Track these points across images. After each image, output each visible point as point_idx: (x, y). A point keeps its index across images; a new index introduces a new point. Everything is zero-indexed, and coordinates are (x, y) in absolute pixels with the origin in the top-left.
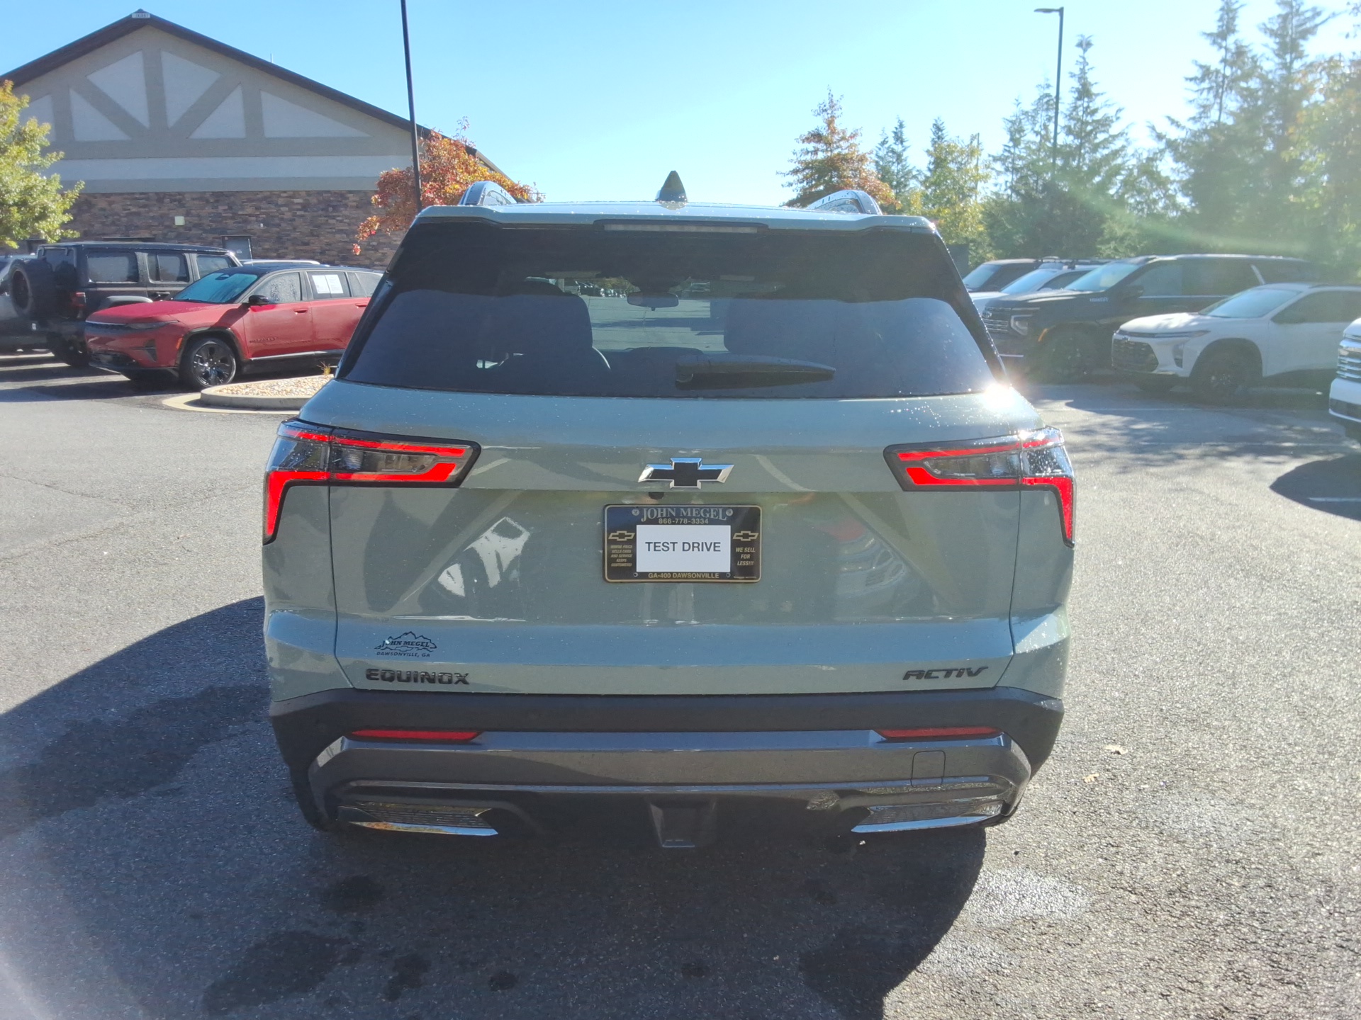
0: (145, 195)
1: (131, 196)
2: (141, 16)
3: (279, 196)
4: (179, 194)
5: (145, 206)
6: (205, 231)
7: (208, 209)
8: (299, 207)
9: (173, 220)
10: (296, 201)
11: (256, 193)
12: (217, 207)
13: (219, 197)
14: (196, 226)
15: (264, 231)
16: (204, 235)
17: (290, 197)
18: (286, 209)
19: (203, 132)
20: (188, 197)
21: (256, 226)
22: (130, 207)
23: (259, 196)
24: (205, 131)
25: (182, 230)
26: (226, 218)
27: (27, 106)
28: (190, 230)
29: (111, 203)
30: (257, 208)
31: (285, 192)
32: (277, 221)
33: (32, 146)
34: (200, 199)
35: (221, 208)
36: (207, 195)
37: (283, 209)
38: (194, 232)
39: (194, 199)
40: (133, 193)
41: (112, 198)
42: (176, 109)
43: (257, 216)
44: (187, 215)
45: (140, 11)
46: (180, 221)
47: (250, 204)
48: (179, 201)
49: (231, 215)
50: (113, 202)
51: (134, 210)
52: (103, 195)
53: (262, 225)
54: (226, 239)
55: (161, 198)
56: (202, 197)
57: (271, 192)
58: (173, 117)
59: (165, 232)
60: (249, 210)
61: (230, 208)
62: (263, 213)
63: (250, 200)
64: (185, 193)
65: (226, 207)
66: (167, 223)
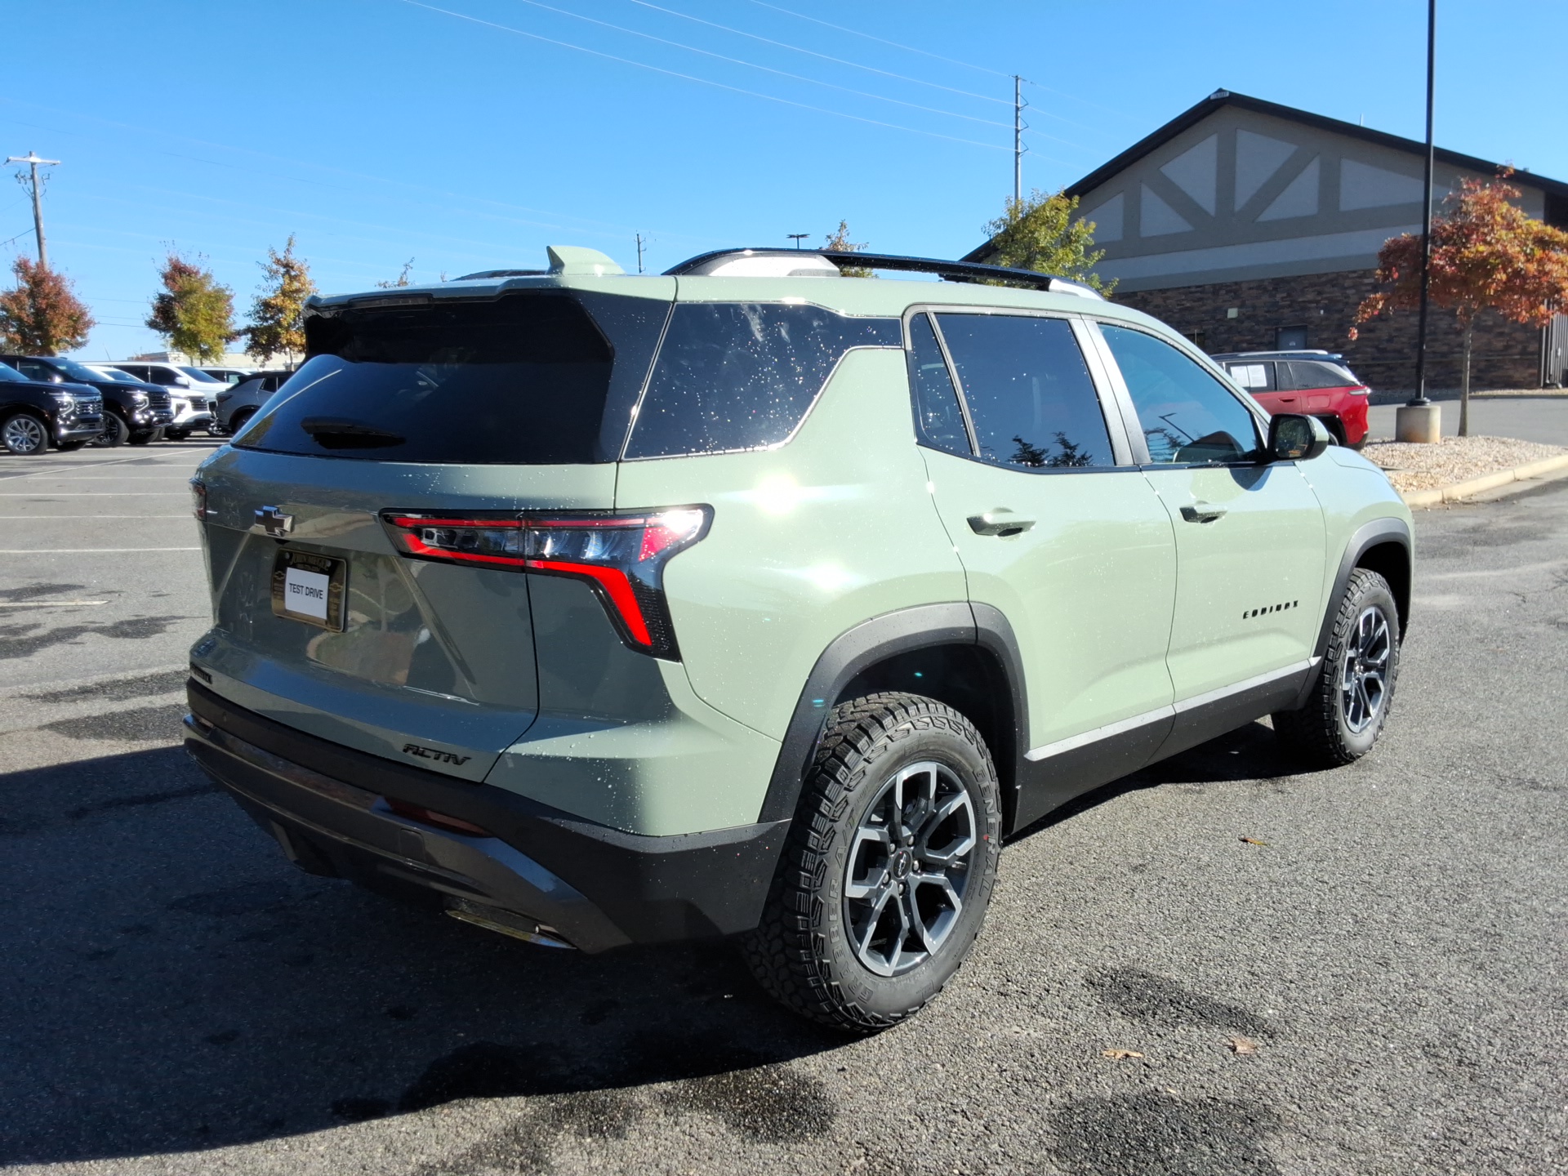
0: (1201, 288)
1: (1187, 291)
2: (1220, 95)
3: (1347, 277)
4: (1236, 283)
5: (1200, 299)
6: (1258, 323)
7: (1265, 298)
8: (1369, 288)
9: (1226, 312)
10: (1366, 281)
11: (1319, 276)
12: (1275, 296)
13: (1278, 283)
14: (1248, 318)
15: (1322, 319)
16: (1256, 327)
17: (1360, 277)
18: (1353, 291)
19: (1271, 214)
20: (1244, 287)
21: (1315, 314)
22: (1184, 302)
23: (1324, 279)
24: (1275, 212)
25: (1234, 324)
26: (1283, 307)
27: (1077, 206)
28: (1243, 322)
29: (1165, 299)
30: (1320, 293)
31: (1354, 272)
32: (1340, 306)
33: (1076, 247)
34: (1258, 288)
35: (1279, 296)
36: (1266, 283)
37: (1350, 292)
38: (1247, 324)
39: (1250, 289)
40: (1189, 287)
41: (1169, 294)
42: (1245, 190)
43: (1317, 302)
44: (1240, 307)
45: (1220, 90)
46: (1232, 313)
47: (1311, 290)
48: (1235, 292)
49: (1288, 303)
50: (1168, 298)
51: (1188, 305)
52: (1160, 290)
53: (1322, 312)
54: (1280, 330)
55: (1216, 289)
56: (1260, 286)
57: (1337, 273)
58: (1241, 199)
59: (1216, 326)
60: (1310, 297)
61: (1289, 295)
62: (1326, 298)
63: (1312, 285)
64: (1242, 282)
65: (1285, 295)
66: (1219, 317)
